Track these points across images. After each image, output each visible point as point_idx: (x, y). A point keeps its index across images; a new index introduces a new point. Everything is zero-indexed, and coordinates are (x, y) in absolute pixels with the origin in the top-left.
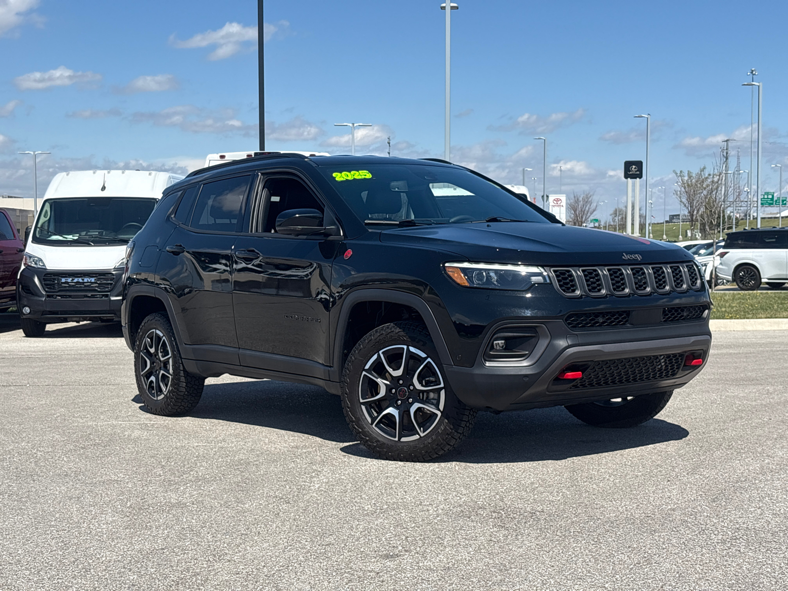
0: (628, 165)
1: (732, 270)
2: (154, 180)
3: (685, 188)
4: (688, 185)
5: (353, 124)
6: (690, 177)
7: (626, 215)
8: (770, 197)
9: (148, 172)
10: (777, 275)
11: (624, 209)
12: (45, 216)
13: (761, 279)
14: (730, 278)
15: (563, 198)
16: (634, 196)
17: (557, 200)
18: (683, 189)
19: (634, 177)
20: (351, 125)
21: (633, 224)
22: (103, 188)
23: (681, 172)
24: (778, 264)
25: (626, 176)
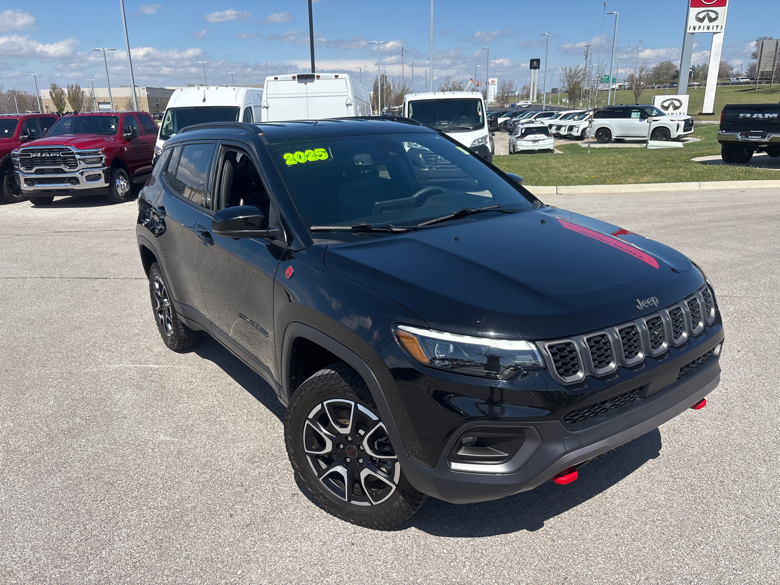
0: (532, 61)
1: (595, 132)
2: (237, 93)
3: (567, 78)
4: (569, 76)
5: (379, 42)
6: (570, 71)
7: (530, 90)
8: (607, 78)
9: (233, 88)
10: (622, 134)
11: (529, 86)
12: (168, 120)
13: (611, 136)
14: (594, 136)
15: (496, 80)
16: (534, 78)
17: (493, 81)
18: (566, 78)
19: (535, 68)
20: (377, 42)
21: (533, 95)
22: (204, 100)
23: (565, 68)
24: (621, 127)
25: (531, 68)
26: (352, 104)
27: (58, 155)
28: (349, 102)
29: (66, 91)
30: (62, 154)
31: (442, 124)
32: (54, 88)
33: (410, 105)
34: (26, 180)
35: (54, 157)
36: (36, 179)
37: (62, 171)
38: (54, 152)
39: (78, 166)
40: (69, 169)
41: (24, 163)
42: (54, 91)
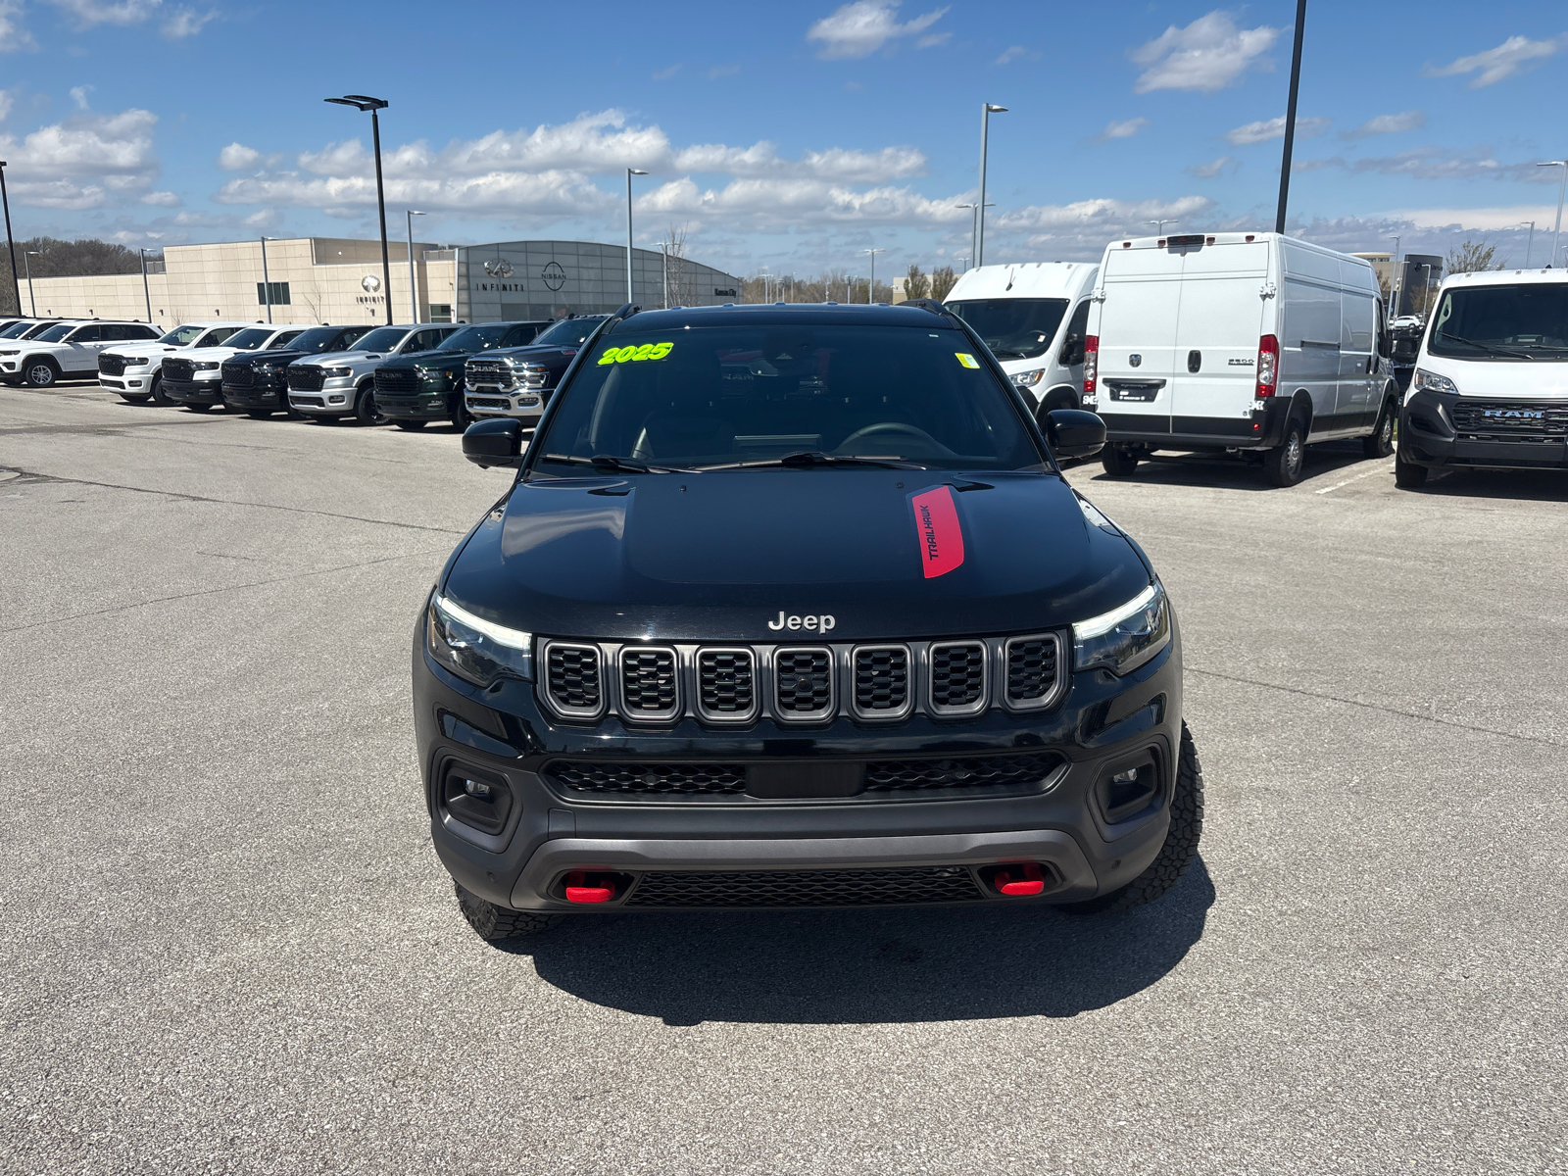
26: (1273, 295)
28: (1268, 290)
29: (930, 279)
31: (1520, 340)
32: (914, 274)
33: (1449, 297)
42: (912, 280)
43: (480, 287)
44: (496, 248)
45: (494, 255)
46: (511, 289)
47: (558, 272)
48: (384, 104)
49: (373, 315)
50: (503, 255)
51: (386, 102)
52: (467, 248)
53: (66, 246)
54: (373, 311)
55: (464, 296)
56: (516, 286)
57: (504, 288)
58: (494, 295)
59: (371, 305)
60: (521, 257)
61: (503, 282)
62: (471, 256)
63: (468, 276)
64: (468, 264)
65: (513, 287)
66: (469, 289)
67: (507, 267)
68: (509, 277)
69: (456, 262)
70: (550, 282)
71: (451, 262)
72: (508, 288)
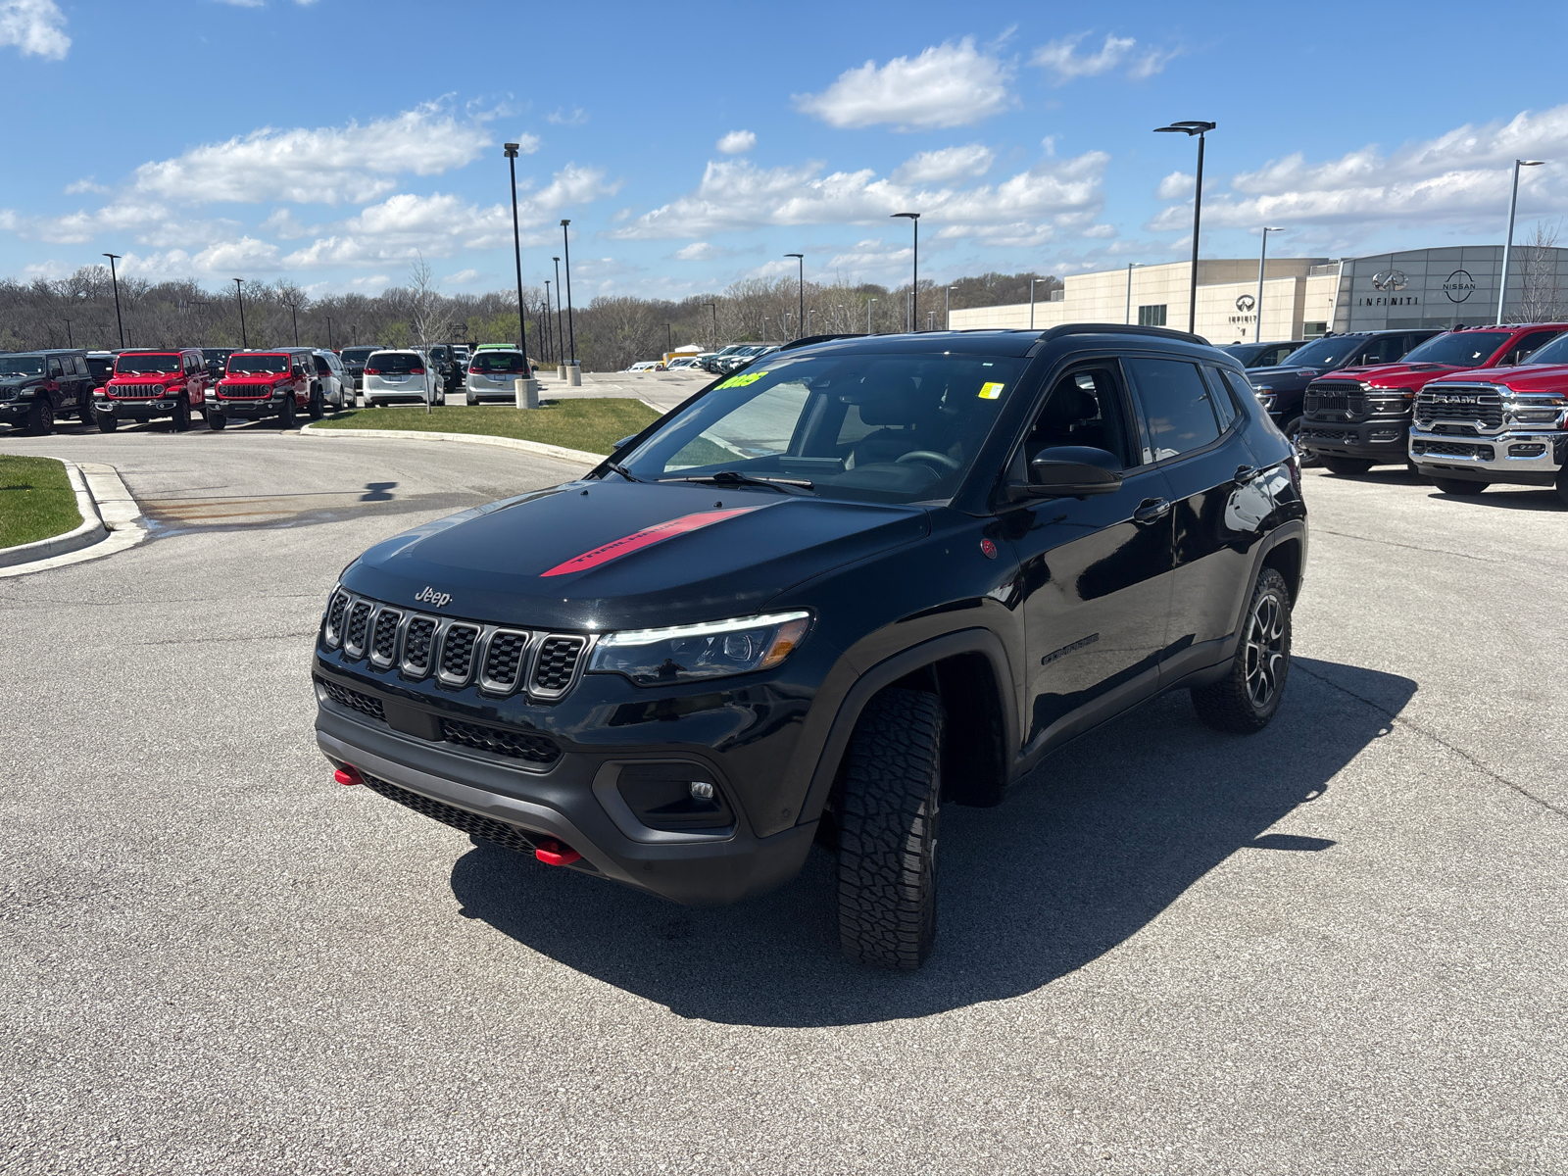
27: (1473, 401)
30: (1481, 400)
34: (1416, 443)
35: (1467, 404)
36: (1429, 443)
37: (1471, 432)
38: (1469, 395)
39: (1500, 424)
40: (1484, 428)
41: (1422, 412)
43: (1364, 302)
44: (1390, 257)
45: (1387, 266)
46: (1401, 303)
47: (1466, 281)
48: (1212, 126)
49: (1244, 334)
50: (1395, 266)
51: (1214, 124)
52: (1355, 261)
53: (1008, 279)
54: (1244, 331)
55: (1344, 311)
56: (1409, 299)
57: (1394, 302)
58: (1381, 310)
59: (1242, 325)
60: (1420, 268)
61: (1393, 295)
62: (1357, 268)
63: (1351, 291)
64: (1352, 278)
65: (1405, 301)
66: (1350, 304)
67: (1400, 280)
68: (1401, 290)
69: (1340, 276)
70: (1454, 294)
71: (1335, 276)
72: (1398, 302)
